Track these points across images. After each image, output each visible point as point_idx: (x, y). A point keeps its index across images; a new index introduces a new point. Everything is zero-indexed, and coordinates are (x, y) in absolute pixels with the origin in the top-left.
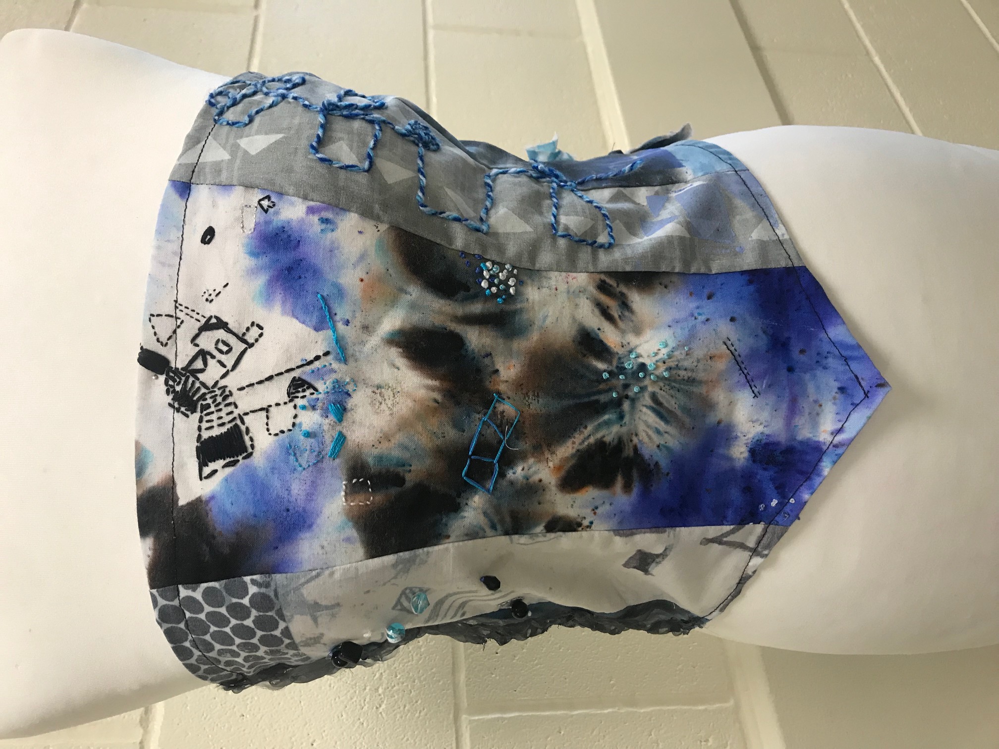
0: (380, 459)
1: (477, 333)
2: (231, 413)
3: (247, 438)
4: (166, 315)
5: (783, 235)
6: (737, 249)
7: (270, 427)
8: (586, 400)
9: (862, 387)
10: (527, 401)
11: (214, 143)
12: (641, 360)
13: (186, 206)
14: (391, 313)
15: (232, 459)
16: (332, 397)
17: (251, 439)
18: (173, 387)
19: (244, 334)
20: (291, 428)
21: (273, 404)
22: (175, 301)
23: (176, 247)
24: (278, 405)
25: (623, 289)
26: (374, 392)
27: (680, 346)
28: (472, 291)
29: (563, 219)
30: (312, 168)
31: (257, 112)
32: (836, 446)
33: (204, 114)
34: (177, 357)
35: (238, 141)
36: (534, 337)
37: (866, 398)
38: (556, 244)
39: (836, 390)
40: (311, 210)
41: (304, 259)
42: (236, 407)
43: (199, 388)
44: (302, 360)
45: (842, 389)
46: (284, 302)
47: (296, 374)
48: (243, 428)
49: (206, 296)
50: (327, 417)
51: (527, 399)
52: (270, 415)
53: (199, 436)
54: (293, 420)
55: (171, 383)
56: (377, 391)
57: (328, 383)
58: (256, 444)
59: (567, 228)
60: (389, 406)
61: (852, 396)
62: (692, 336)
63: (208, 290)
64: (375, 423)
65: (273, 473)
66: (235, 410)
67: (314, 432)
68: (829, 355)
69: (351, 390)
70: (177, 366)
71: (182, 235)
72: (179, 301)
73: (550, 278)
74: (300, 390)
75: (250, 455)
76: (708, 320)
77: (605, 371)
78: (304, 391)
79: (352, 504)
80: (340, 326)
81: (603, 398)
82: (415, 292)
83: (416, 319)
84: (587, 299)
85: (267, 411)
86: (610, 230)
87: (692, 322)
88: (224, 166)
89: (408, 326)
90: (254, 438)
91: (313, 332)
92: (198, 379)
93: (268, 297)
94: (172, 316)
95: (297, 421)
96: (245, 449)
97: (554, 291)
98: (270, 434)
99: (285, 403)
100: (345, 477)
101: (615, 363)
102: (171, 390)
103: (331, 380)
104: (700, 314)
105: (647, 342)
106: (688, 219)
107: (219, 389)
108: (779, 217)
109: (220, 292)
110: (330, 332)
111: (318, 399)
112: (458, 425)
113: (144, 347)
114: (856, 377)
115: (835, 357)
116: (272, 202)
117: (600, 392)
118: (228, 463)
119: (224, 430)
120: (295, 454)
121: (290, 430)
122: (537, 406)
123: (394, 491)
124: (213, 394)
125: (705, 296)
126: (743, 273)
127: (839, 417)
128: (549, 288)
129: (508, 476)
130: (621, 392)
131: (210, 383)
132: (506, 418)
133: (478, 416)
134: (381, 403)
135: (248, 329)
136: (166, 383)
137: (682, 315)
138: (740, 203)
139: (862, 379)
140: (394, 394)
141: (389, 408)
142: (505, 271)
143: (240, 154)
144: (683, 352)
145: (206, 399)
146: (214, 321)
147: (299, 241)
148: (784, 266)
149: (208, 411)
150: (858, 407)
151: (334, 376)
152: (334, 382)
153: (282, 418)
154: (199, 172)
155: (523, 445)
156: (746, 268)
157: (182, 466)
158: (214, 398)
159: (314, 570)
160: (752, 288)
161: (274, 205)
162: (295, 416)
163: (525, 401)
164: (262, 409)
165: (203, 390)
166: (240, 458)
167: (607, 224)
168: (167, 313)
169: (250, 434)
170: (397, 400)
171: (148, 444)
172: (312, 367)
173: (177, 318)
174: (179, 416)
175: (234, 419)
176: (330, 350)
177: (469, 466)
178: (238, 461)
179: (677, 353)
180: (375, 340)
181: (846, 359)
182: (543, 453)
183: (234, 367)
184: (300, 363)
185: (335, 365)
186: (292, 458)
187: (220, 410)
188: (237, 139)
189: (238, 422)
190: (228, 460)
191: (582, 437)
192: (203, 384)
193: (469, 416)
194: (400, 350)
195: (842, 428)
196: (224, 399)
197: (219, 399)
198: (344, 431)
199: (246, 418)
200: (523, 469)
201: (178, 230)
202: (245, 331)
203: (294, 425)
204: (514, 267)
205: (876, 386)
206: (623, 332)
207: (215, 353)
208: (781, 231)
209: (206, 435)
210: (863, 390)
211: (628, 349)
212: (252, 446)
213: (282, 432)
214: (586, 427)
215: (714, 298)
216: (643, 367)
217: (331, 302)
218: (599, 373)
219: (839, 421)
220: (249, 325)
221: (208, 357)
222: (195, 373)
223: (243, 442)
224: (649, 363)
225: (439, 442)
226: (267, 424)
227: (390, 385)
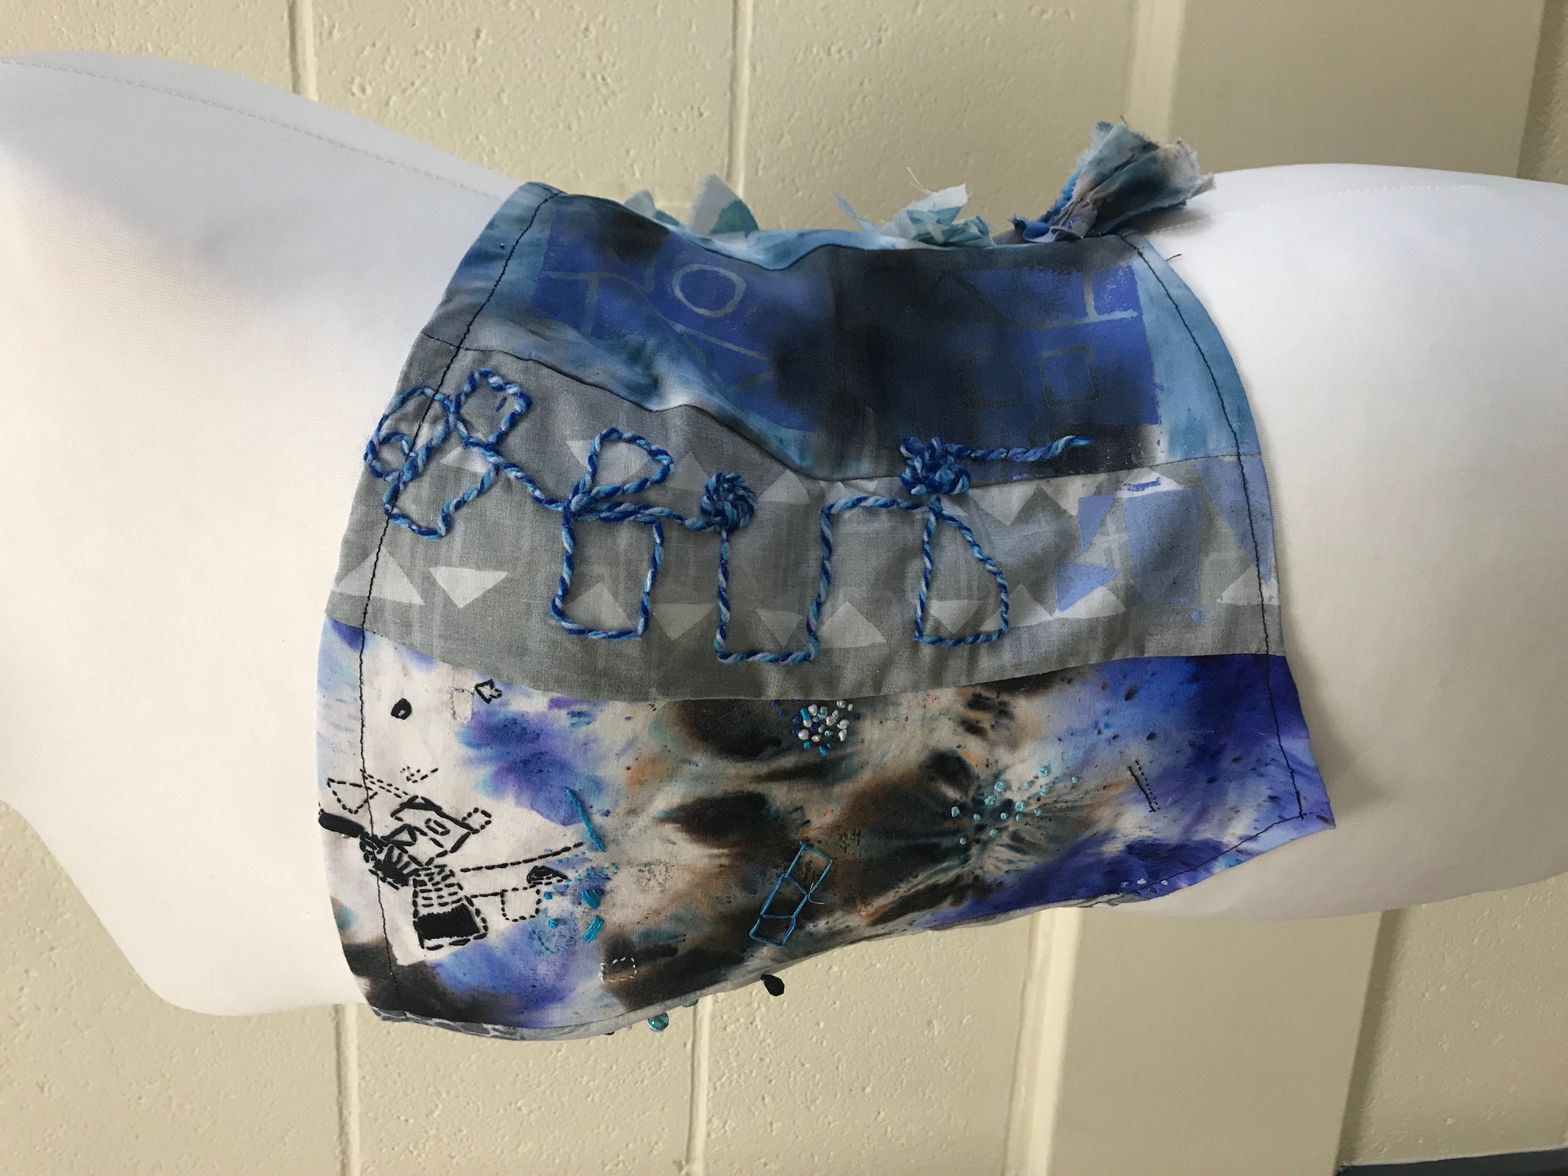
0: (647, 935)
1: (785, 788)
2: (455, 893)
3: (478, 920)
4: (351, 784)
5: (1271, 598)
6: (1194, 615)
7: (506, 912)
8: (924, 841)
9: (1300, 804)
10: (844, 842)
11: (392, 564)
12: (1008, 795)
13: (361, 661)
14: (667, 788)
15: (460, 938)
16: (586, 885)
17: (484, 920)
18: (372, 853)
19: (464, 819)
20: (535, 915)
21: (509, 888)
22: (361, 770)
23: (354, 710)
24: (515, 889)
25: (1005, 697)
26: (640, 871)
27: (1067, 776)
28: (784, 745)
29: (936, 608)
30: (555, 642)
31: (458, 506)
32: (1240, 852)
33: (366, 493)
34: (374, 825)
35: (432, 570)
36: (866, 777)
37: (1300, 818)
38: (916, 655)
39: (1266, 798)
40: (555, 704)
41: (546, 753)
42: (461, 888)
43: (407, 865)
44: (546, 850)
45: (1273, 798)
46: (518, 797)
47: (539, 863)
48: (472, 909)
49: (407, 774)
50: (580, 904)
51: (844, 839)
52: (505, 899)
53: (416, 914)
54: (536, 906)
55: (368, 848)
56: (644, 869)
57: (579, 872)
58: (489, 924)
59: (938, 625)
60: (661, 881)
61: (1283, 808)
62: (1086, 762)
63: (409, 768)
64: (642, 902)
65: (514, 954)
66: (459, 891)
67: (564, 919)
68: (1272, 762)
69: (610, 875)
70: (375, 833)
71: (361, 697)
72: (369, 772)
73: (900, 705)
74: (545, 877)
75: (483, 936)
76: (1115, 737)
77: (955, 803)
78: (549, 878)
79: (612, 981)
80: (598, 819)
81: (946, 842)
82: (702, 761)
83: (702, 790)
84: (950, 719)
85: (502, 896)
86: (1004, 609)
87: (1094, 736)
88: (415, 615)
89: (689, 800)
90: (488, 920)
91: (561, 828)
92: (406, 852)
93: (496, 786)
94: (360, 786)
95: (542, 906)
96: (477, 930)
97: (902, 722)
98: (508, 919)
99: (525, 889)
100: (602, 958)
101: (971, 793)
102: (370, 856)
103: (585, 869)
104: (1107, 726)
105: (1023, 761)
106: (1132, 582)
107: (436, 867)
108: (1277, 568)
109: (426, 776)
110: (583, 825)
111: (568, 886)
112: (748, 886)
113: (326, 811)
114: (1298, 793)
115: (1279, 765)
116: (496, 690)
117: (943, 834)
118: (454, 942)
119: (448, 909)
120: (540, 939)
121: (532, 917)
122: (855, 850)
123: (662, 962)
124: (429, 872)
125: (1123, 694)
126: (1189, 659)
127: (1257, 825)
128: (897, 719)
129: (807, 928)
130: (971, 836)
131: (424, 859)
132: (812, 870)
133: (776, 871)
134: (649, 880)
135: (470, 815)
136: (362, 847)
137: (1084, 722)
138: (1226, 529)
139: (1305, 798)
140: (667, 868)
141: (660, 883)
142: (836, 712)
143: (439, 600)
144: (1069, 785)
145: (420, 875)
146: (419, 800)
147: (538, 735)
148: (1253, 651)
149: (424, 888)
150: (1287, 822)
151: (588, 865)
152: (588, 870)
153: (523, 903)
154: (375, 614)
155: (831, 898)
156: (1196, 653)
157: (397, 930)
158: (431, 876)
159: (567, 1027)
160: (1195, 687)
161: (500, 695)
162: (539, 902)
163: (841, 843)
164: (495, 894)
165: (414, 866)
166: (471, 938)
167: (1002, 600)
168: (353, 782)
169: (482, 916)
170: (671, 874)
171: (349, 901)
172: (558, 857)
173: (368, 789)
174: (385, 888)
175: (460, 900)
176: (584, 841)
177: (759, 927)
178: (469, 940)
179: (1060, 785)
180: (643, 821)
181: (1293, 772)
182: (856, 906)
183: (455, 849)
184: (543, 854)
185: (589, 855)
186: (536, 943)
187: (440, 889)
188: (431, 566)
189: (465, 902)
190: (455, 939)
191: (909, 885)
192: (413, 859)
193: (763, 873)
194: (679, 825)
195: (1255, 836)
196: (444, 879)
197: (438, 878)
198: (603, 915)
199: (474, 900)
200: (827, 923)
201: (353, 687)
202: (465, 815)
203: (537, 911)
204: (847, 702)
205: (1317, 816)
206: (993, 745)
207: (426, 830)
208: (1270, 591)
209: (423, 912)
210: (1301, 809)
211: (994, 771)
212: (486, 928)
213: (523, 918)
214: (916, 876)
215: (1135, 700)
216: (1008, 805)
217: (585, 797)
218: (948, 804)
219: (1255, 828)
220: (472, 811)
221: (418, 833)
222: (401, 845)
223: (474, 924)
224: (1018, 798)
225: (722, 909)
226: (503, 910)
227: (663, 860)
